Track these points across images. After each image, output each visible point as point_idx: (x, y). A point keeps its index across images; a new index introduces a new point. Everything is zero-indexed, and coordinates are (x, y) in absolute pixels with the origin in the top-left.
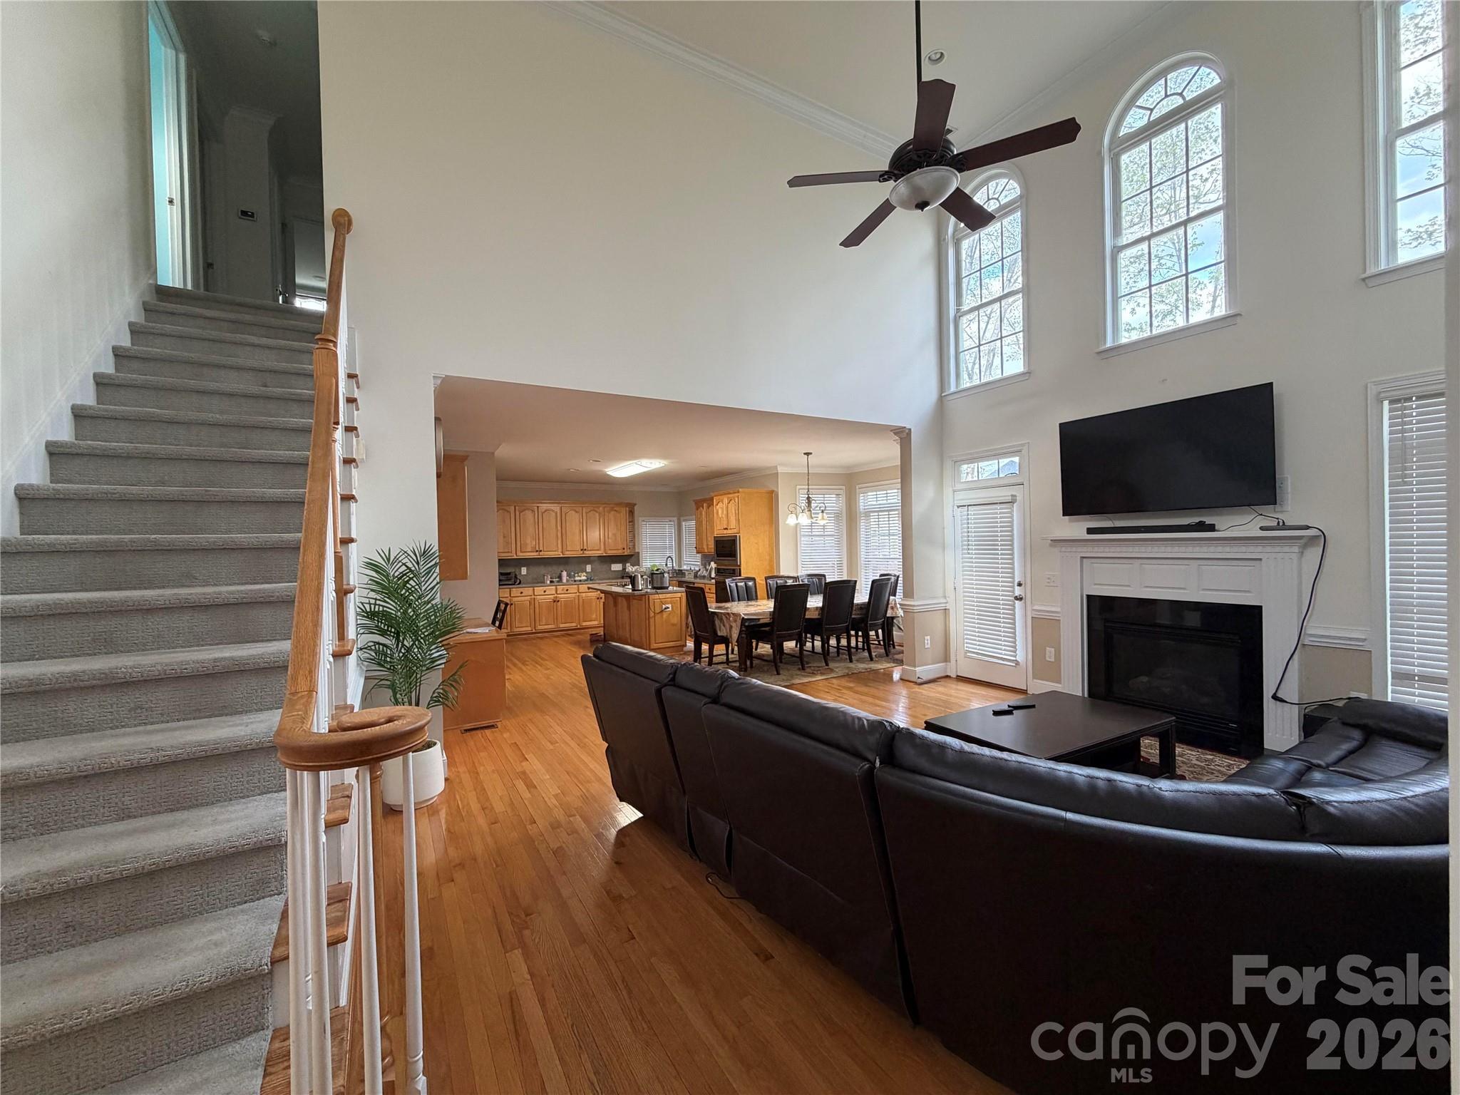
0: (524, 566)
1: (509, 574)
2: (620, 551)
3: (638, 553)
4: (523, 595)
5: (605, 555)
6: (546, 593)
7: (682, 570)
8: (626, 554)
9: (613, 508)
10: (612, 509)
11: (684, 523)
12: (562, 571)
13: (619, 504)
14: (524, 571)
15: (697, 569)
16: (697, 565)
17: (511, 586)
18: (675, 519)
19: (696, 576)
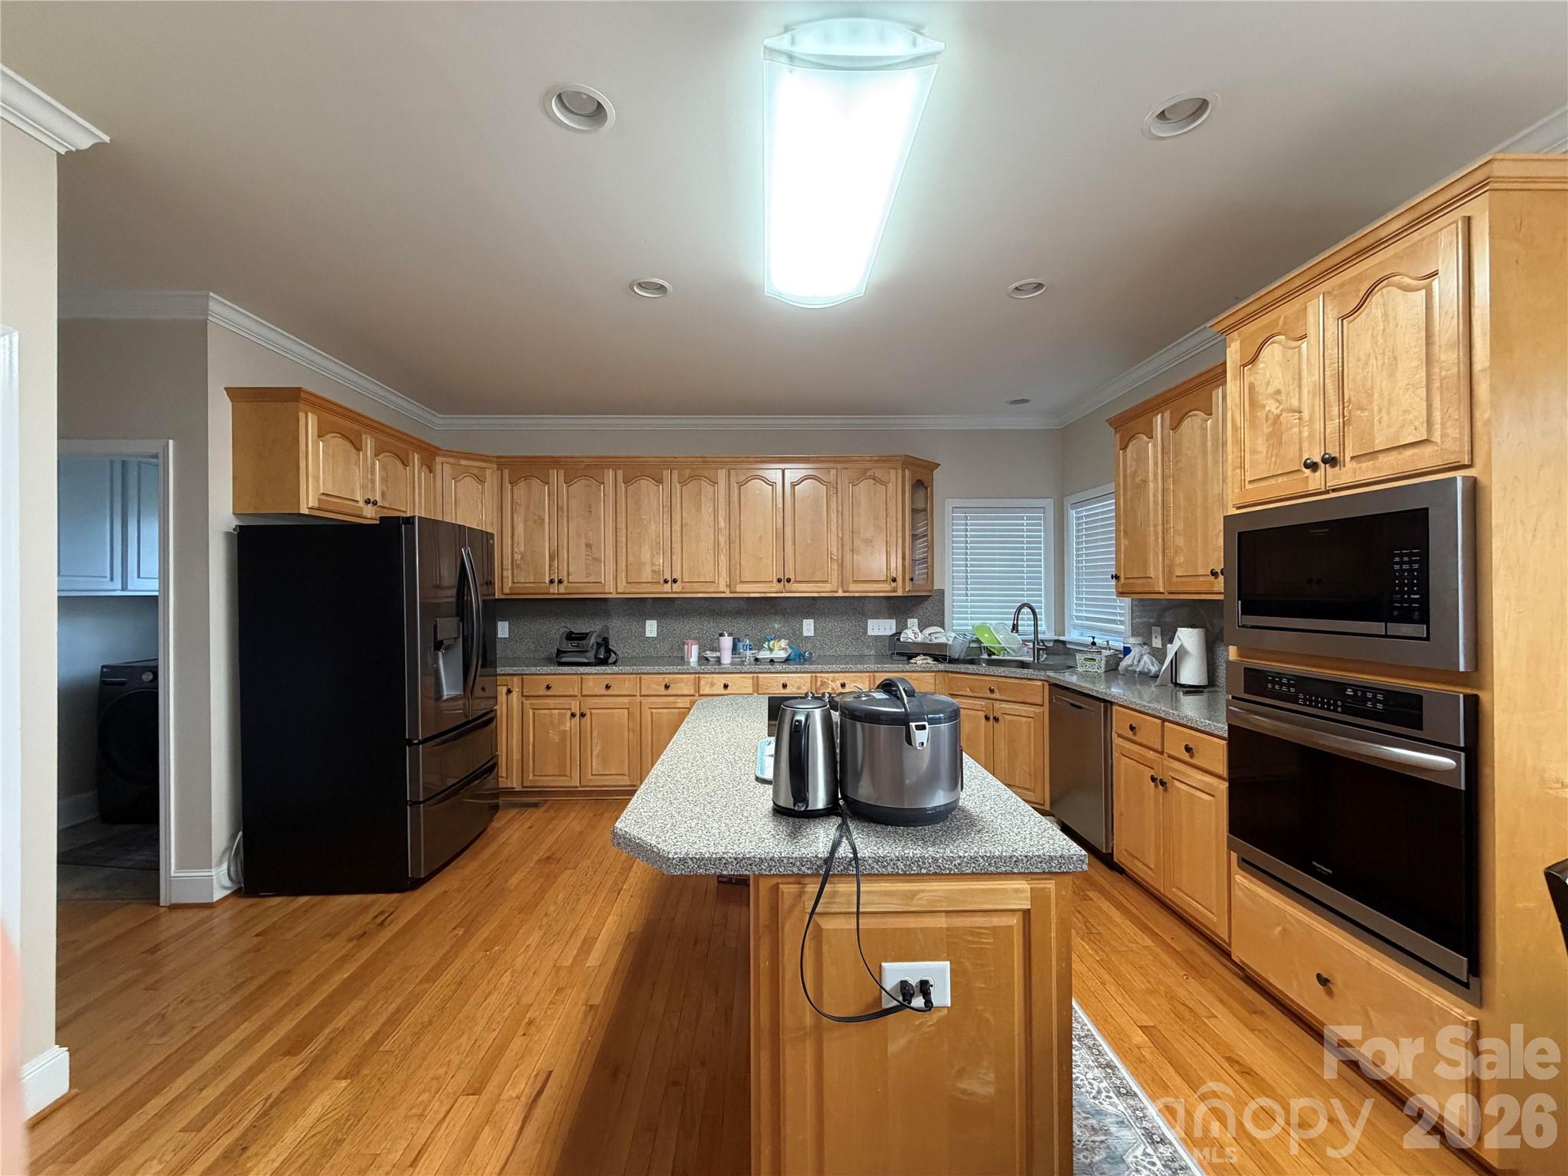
0: (652, 618)
1: (583, 637)
2: (887, 587)
3: (942, 592)
4: (609, 692)
5: (840, 594)
6: (670, 692)
7: (1064, 642)
8: (900, 593)
9: (866, 470)
10: (864, 475)
11: (1073, 513)
12: (721, 635)
13: (885, 460)
14: (651, 628)
15: (1120, 646)
16: (1117, 633)
17: (582, 669)
18: (1049, 503)
19: (1112, 668)
